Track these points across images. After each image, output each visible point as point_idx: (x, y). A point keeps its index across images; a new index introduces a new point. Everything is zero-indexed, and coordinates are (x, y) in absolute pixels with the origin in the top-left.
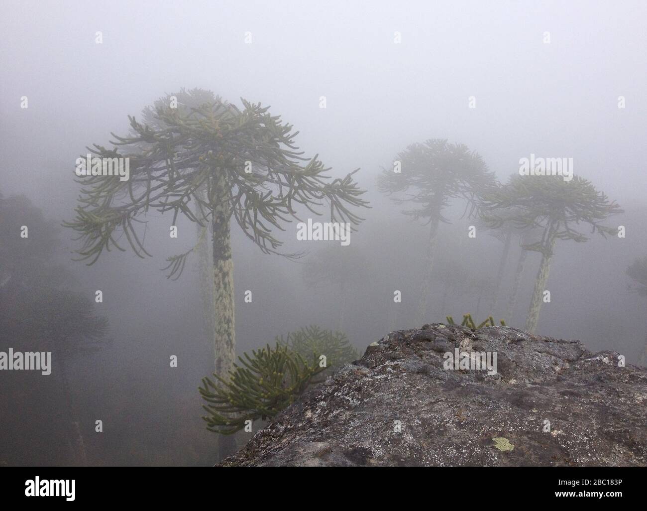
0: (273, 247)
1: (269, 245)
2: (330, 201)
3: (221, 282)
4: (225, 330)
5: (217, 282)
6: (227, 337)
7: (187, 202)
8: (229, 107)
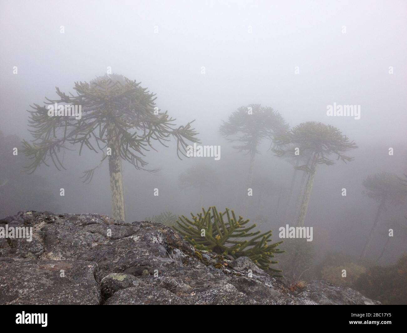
0: (142, 166)
1: (139, 164)
2: (177, 139)
3: (114, 185)
4: (118, 214)
5: (112, 186)
6: (119, 218)
7: (88, 138)
8: (116, 83)
